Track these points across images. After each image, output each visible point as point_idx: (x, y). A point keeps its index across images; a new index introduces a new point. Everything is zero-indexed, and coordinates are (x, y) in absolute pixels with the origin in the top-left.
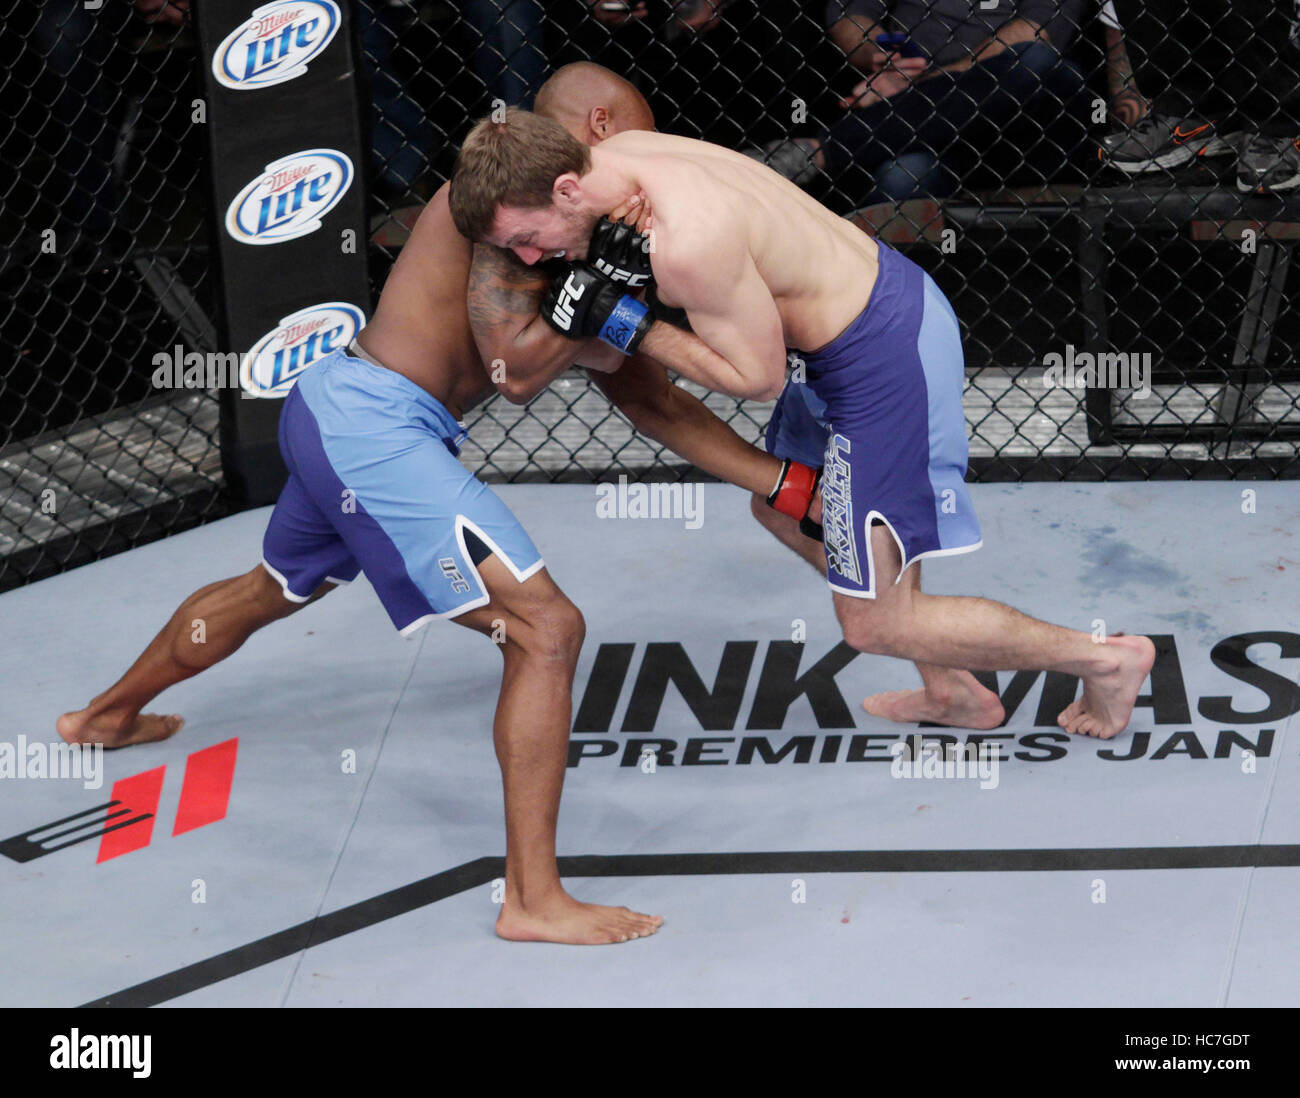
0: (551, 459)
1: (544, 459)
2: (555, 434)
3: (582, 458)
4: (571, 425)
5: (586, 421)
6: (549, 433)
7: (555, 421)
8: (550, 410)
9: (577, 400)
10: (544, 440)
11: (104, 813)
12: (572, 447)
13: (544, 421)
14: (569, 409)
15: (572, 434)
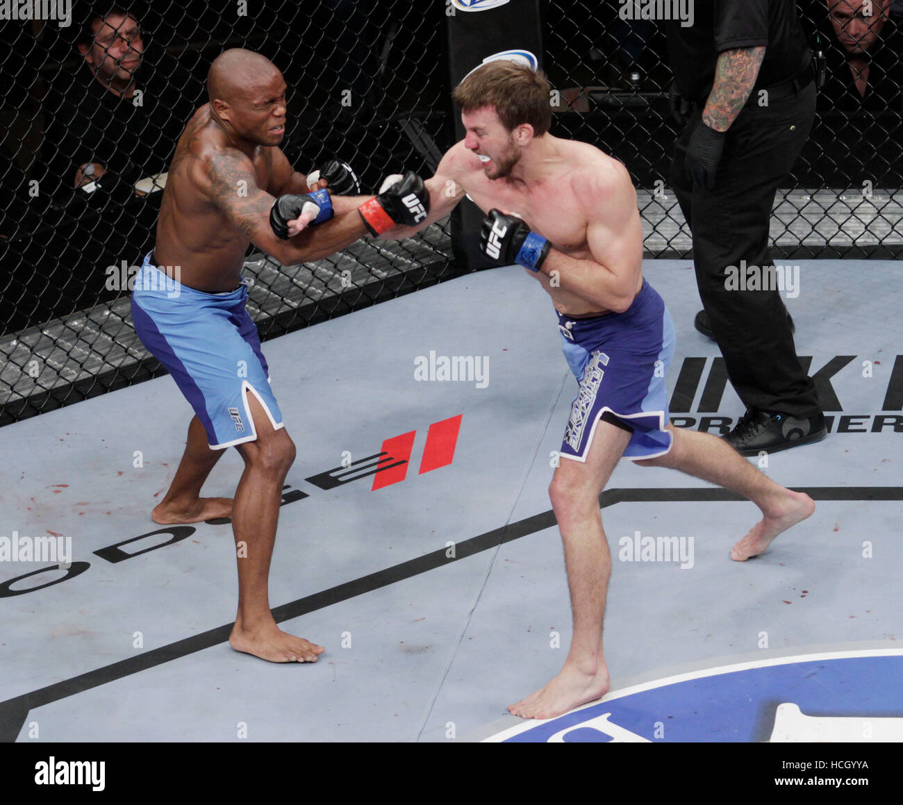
0: (656, 244)
1: (651, 244)
2: (657, 228)
3: (675, 244)
4: (668, 223)
5: (677, 221)
6: (654, 228)
7: (659, 220)
8: (655, 213)
9: (672, 207)
10: (651, 232)
11: (377, 460)
12: (669, 237)
13: (650, 220)
14: (667, 213)
15: (669, 229)
